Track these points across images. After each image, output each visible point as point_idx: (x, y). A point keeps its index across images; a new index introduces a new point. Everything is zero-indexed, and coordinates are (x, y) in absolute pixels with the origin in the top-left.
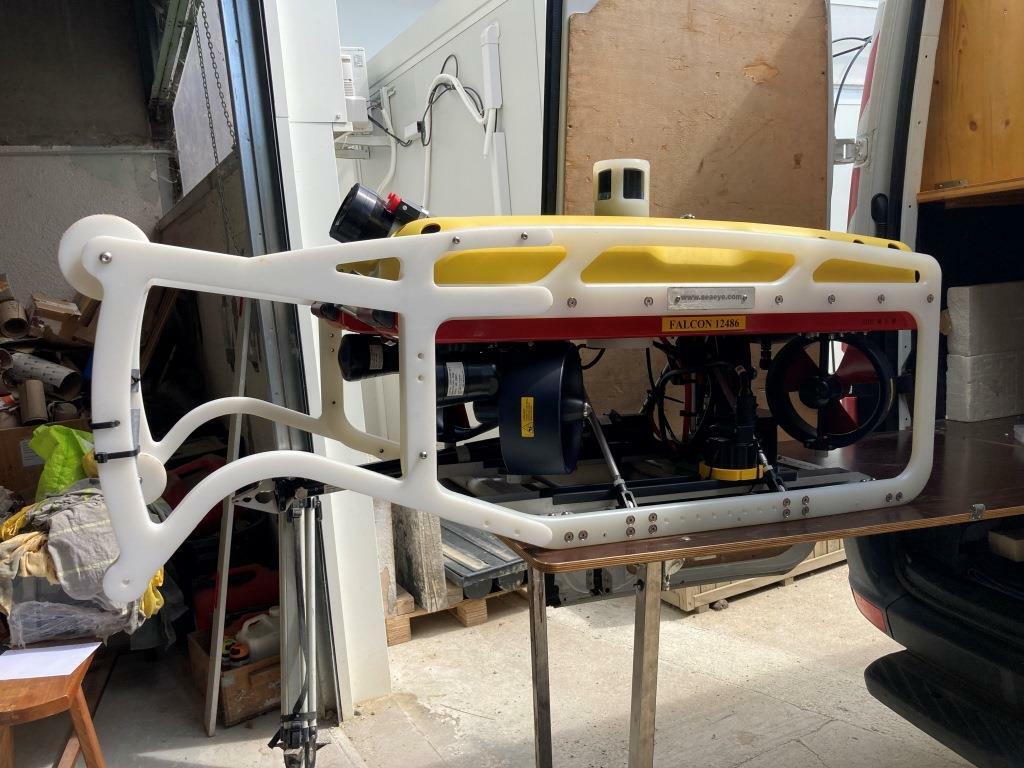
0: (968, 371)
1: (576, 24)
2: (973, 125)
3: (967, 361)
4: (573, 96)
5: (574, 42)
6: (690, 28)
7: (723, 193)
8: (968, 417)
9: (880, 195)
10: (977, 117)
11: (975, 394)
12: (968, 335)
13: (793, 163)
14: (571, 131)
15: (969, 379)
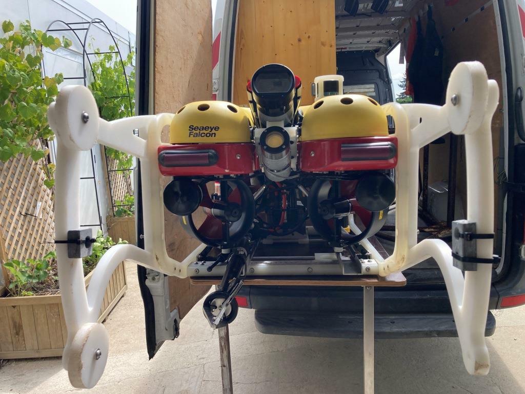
13: (207, 87)
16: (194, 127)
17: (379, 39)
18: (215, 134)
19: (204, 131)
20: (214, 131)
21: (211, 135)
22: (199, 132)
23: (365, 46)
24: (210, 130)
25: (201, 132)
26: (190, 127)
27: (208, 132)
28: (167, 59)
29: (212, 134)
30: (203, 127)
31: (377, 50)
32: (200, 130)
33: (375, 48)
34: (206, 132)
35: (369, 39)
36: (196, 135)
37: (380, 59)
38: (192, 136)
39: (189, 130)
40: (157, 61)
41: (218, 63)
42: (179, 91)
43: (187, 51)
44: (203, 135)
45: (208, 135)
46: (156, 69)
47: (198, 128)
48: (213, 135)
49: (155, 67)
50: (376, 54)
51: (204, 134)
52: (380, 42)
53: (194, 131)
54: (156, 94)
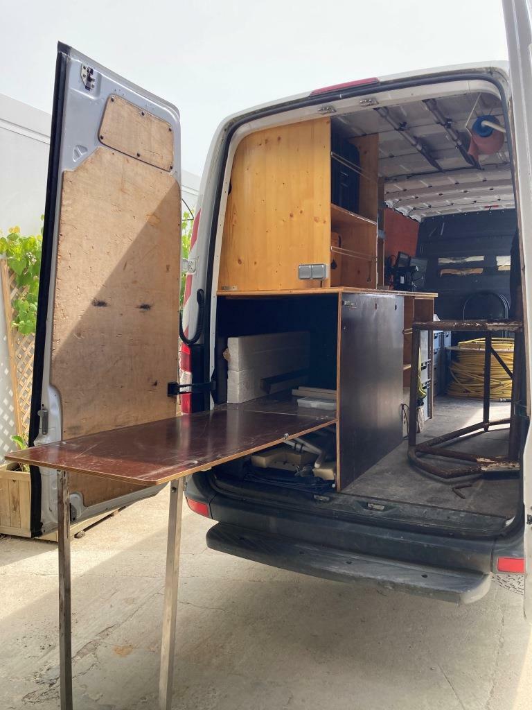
0: (238, 379)
1: (66, 177)
2: (240, 261)
3: (237, 374)
4: (63, 218)
5: (65, 187)
6: (122, 190)
7: (135, 282)
8: (238, 401)
9: (201, 290)
10: (242, 258)
11: (240, 390)
12: (238, 361)
13: (166, 269)
14: (61, 238)
15: (238, 382)
41: (196, 242)
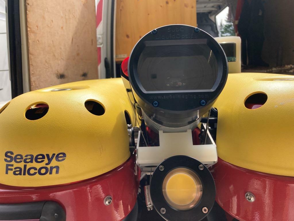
2: (128, 36)
16: (13, 156)
17: (212, 5)
18: (57, 168)
19: (34, 164)
20: (54, 163)
21: (49, 171)
22: (25, 166)
23: (203, 9)
24: (46, 161)
25: (29, 166)
26: (6, 155)
27: (43, 164)
28: (44, 18)
29: (52, 168)
30: (32, 156)
31: (210, 13)
32: (25, 161)
33: (208, 11)
34: (38, 166)
35: (205, 5)
36: (19, 172)
37: (212, 18)
38: (11, 173)
39: (6, 160)
40: (29, 20)
41: (102, 22)
42: (61, 49)
43: (69, 11)
44: (32, 171)
45: (43, 171)
46: (29, 29)
47: (22, 158)
48: (54, 170)
49: (27, 27)
50: (209, 15)
51: (35, 169)
52: (213, 7)
53: (13, 163)
54: (30, 55)
